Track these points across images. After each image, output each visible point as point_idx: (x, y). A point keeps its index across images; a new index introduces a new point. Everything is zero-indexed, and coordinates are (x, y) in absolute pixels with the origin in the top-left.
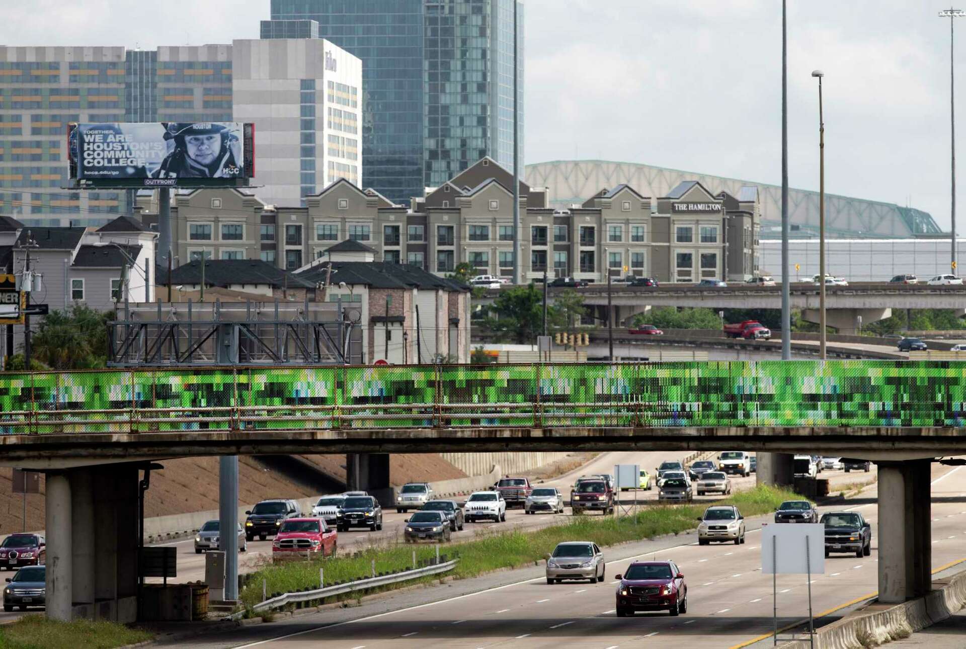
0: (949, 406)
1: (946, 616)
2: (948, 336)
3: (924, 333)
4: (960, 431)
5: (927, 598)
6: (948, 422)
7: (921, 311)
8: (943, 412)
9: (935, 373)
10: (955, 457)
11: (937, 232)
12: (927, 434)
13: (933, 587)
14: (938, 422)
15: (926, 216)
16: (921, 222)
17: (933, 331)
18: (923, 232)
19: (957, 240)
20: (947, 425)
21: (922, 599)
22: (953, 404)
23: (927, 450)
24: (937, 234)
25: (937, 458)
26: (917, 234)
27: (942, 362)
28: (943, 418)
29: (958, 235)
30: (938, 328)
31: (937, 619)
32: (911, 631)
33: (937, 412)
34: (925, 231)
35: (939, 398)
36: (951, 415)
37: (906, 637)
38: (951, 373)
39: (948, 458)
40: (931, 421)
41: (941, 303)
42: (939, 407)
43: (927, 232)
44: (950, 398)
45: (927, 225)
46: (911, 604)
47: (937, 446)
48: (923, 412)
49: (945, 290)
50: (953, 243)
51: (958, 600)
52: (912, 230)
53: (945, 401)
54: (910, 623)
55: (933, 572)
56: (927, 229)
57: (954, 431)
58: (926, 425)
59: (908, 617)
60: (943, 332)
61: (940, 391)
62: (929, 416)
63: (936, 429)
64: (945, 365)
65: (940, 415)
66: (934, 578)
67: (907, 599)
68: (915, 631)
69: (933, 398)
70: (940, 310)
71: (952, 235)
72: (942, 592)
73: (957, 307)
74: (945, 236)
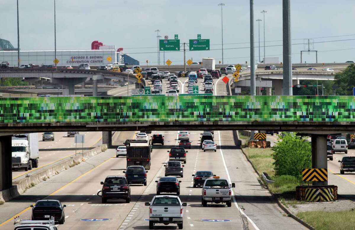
0: (19, 115)
1: (18, 195)
2: (17, 88)
3: (8, 87)
4: (23, 124)
5: (11, 189)
6: (18, 121)
7: (7, 79)
8: (16, 117)
9: (13, 102)
10: (21, 135)
11: (12, 48)
12: (10, 126)
13: (13, 185)
14: (14, 121)
15: (8, 42)
16: (6, 44)
17: (11, 86)
18: (6, 48)
19: (20, 51)
20: (18, 122)
21: (9, 189)
22: (20, 114)
23: (10, 132)
24: (13, 49)
25: (14, 135)
26: (5, 49)
27: (16, 98)
28: (16, 119)
29: (20, 49)
30: (13, 85)
31: (14, 197)
32: (4, 201)
33: (14, 117)
34: (7, 47)
35: (15, 112)
36: (19, 118)
37: (3, 204)
38: (19, 102)
39: (18, 135)
40: (12, 121)
41: (14, 75)
42: (15, 115)
43: (8, 48)
44: (19, 111)
45: (8, 45)
46: (5, 191)
47: (14, 130)
48: (9, 117)
49: (16, 70)
50: (19, 52)
51: (22, 189)
52: (2, 47)
53: (17, 113)
54: (4, 198)
55: (12, 179)
56: (8, 47)
57: (21, 125)
58: (10, 122)
59: (3, 197)
60: (15, 87)
61: (15, 109)
62: (11, 119)
63: (14, 124)
64: (17, 99)
65: (15, 118)
66: (13, 181)
67: (3, 189)
68: (6, 202)
69: (12, 112)
70: (14, 78)
71: (18, 49)
72: (16, 186)
73: (20, 77)
74: (15, 50)
